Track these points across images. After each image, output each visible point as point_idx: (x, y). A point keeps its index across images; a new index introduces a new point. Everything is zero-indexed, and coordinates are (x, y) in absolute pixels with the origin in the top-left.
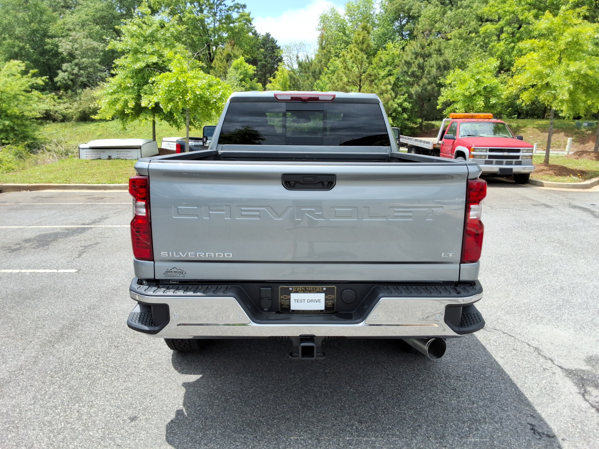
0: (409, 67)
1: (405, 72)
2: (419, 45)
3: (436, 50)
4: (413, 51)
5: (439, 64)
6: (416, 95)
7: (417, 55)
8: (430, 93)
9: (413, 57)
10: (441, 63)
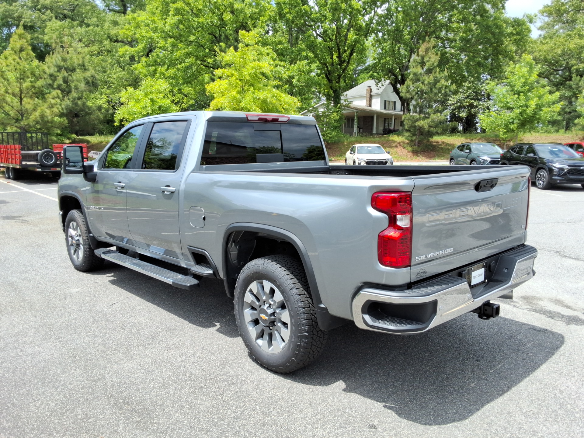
0: (54, 81)
1: (50, 85)
2: (60, 58)
3: (79, 65)
4: (55, 63)
5: (87, 79)
6: (66, 109)
7: (60, 68)
8: (81, 108)
9: (56, 70)
10: (89, 79)
